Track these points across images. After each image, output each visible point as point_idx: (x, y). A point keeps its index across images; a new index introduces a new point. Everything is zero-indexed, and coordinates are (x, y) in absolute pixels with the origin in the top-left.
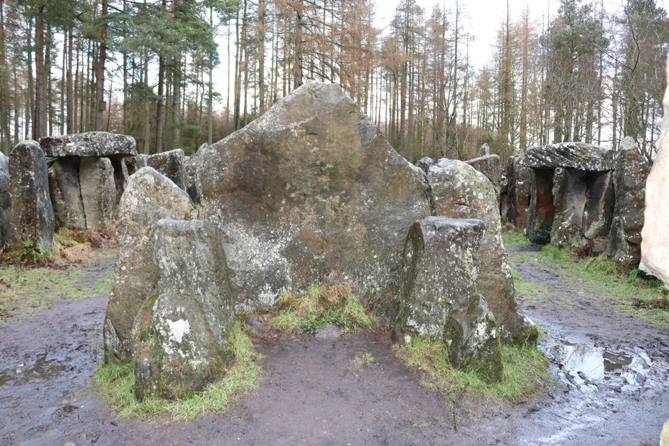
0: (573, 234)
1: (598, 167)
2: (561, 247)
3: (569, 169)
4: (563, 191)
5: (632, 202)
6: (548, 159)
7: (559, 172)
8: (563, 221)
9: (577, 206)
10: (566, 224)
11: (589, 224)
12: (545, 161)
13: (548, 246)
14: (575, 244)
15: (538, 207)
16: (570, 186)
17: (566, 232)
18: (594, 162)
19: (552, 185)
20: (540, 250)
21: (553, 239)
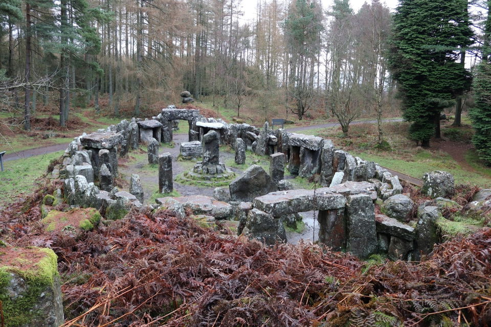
0: (307, 172)
1: (316, 149)
2: (303, 177)
3: (306, 148)
4: (304, 156)
5: (327, 167)
6: (298, 143)
7: (302, 149)
8: (303, 167)
9: (309, 161)
10: (305, 169)
11: (313, 169)
12: (297, 143)
13: (298, 177)
14: (308, 176)
15: (293, 160)
16: (306, 154)
17: (304, 172)
18: (315, 147)
19: (299, 154)
20: (295, 178)
21: (299, 174)
